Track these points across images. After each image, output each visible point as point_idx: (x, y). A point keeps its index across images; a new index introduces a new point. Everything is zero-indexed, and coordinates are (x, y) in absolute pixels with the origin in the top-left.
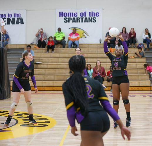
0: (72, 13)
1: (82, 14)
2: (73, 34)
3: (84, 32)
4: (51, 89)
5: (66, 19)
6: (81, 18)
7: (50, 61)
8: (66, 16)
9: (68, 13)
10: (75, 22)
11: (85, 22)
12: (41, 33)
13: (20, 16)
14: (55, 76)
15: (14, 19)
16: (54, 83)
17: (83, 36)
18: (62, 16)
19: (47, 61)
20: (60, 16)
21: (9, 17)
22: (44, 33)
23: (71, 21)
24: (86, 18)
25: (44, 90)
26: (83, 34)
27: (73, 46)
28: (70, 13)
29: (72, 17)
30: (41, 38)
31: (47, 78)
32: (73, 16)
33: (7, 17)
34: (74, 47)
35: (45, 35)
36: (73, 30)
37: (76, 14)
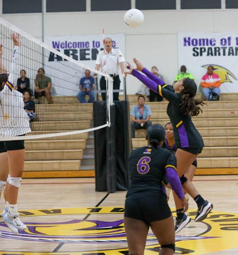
0: (207, 40)
1: (223, 41)
2: (209, 76)
3: (228, 73)
5: (196, 49)
6: (222, 48)
8: (196, 44)
9: (200, 40)
10: (212, 55)
11: (229, 54)
13: (115, 46)
17: (227, 79)
18: (189, 45)
20: (185, 45)
21: (96, 48)
22: (159, 75)
23: (205, 54)
24: (231, 48)
26: (226, 76)
27: (212, 98)
28: (204, 40)
29: (206, 47)
32: (207, 45)
33: (91, 47)
34: (214, 98)
36: (208, 69)
37: (213, 40)
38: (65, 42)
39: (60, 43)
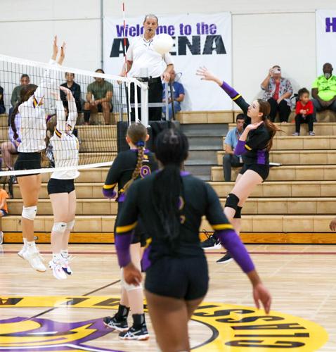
4: (306, 238)
7: (304, 158)
12: (275, 79)
13: (215, 32)
14: (317, 201)
15: (197, 40)
16: (315, 222)
19: (293, 158)
20: (328, 30)
21: (185, 35)
22: (283, 79)
25: (286, 242)
30: (276, 94)
31: (293, 208)
33: (177, 34)
35: (288, 85)
38: (136, 27)
39: (129, 27)
